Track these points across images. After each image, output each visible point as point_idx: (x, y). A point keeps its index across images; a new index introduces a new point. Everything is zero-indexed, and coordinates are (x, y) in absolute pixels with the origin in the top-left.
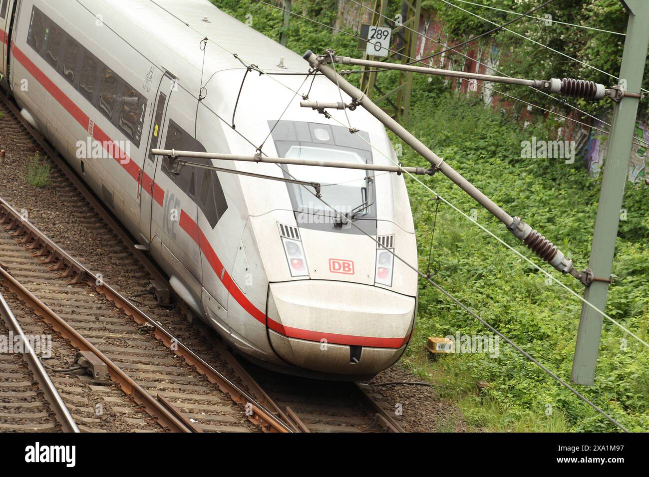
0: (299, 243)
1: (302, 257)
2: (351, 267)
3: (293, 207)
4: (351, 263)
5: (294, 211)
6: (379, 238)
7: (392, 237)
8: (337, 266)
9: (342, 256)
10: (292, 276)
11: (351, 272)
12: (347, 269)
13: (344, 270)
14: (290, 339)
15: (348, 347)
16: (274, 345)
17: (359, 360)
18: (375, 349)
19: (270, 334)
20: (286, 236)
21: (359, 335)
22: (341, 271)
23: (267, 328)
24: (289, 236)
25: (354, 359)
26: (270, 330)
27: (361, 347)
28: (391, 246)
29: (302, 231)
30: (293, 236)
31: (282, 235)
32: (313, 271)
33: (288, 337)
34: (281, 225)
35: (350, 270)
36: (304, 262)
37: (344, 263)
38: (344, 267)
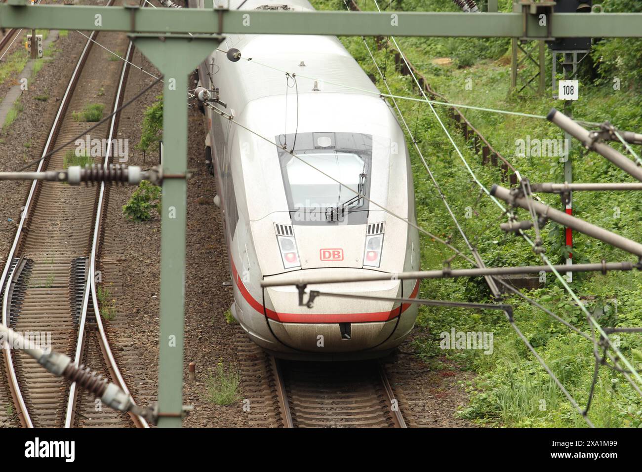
0: (292, 239)
1: (295, 251)
2: (341, 254)
3: (289, 208)
4: (340, 251)
5: (290, 212)
6: (370, 226)
7: (382, 224)
8: (327, 255)
9: (332, 245)
10: (285, 269)
11: (341, 258)
12: (336, 256)
13: (334, 257)
14: (284, 324)
15: (338, 325)
16: (274, 332)
17: (350, 336)
18: (364, 324)
19: (270, 323)
20: (281, 234)
21: (346, 313)
22: (331, 258)
23: (267, 318)
24: (283, 233)
25: (346, 335)
26: (269, 320)
27: (349, 323)
28: (381, 231)
29: (296, 228)
30: (287, 233)
31: (277, 234)
32: (305, 261)
33: (282, 322)
34: (277, 225)
35: (339, 257)
36: (297, 255)
37: (333, 252)
38: (334, 255)
